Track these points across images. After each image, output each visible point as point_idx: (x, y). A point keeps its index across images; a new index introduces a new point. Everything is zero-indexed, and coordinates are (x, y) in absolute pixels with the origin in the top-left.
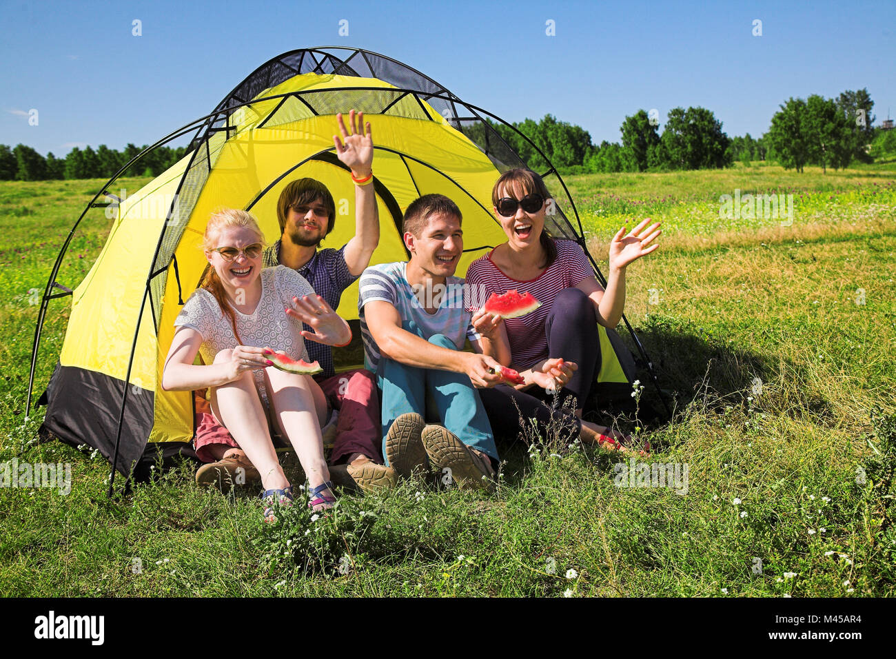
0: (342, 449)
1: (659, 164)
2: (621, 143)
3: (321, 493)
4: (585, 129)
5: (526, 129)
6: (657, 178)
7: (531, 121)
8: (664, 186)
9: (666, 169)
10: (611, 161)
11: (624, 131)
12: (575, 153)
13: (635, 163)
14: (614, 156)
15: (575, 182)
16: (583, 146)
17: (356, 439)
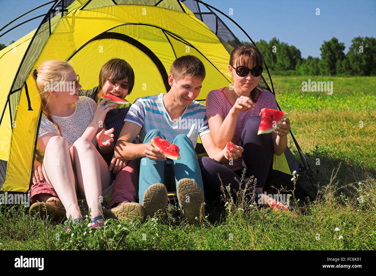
0: (115, 200)
1: (344, 72)
2: (320, 57)
3: (97, 221)
4: (297, 48)
5: (261, 46)
6: (341, 80)
7: (264, 41)
8: (346, 85)
9: (348, 75)
10: (313, 69)
11: (323, 50)
12: (291, 63)
13: (328, 71)
14: (315, 65)
15: (289, 80)
16: (296, 58)
17: (123, 195)
